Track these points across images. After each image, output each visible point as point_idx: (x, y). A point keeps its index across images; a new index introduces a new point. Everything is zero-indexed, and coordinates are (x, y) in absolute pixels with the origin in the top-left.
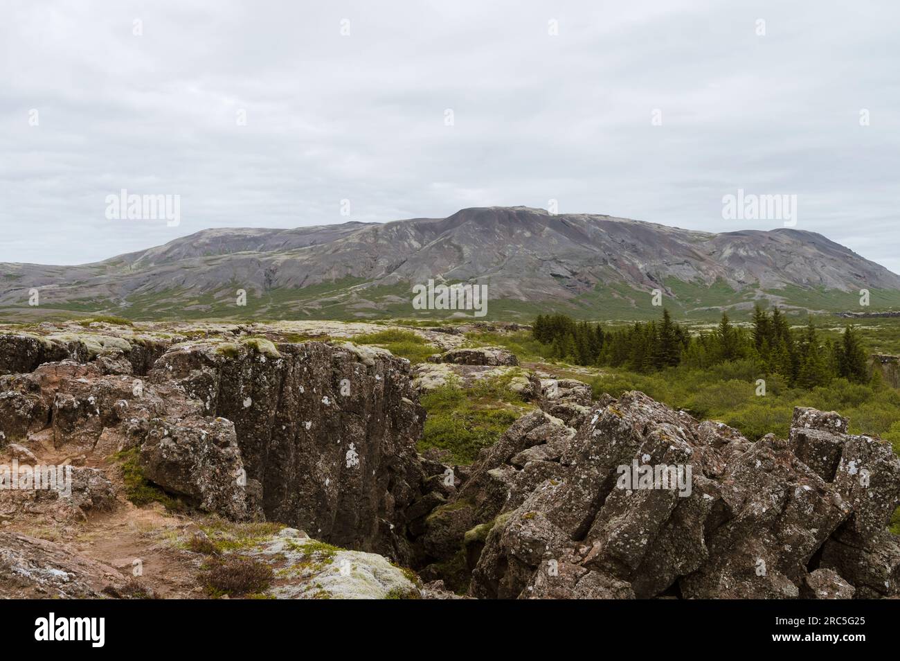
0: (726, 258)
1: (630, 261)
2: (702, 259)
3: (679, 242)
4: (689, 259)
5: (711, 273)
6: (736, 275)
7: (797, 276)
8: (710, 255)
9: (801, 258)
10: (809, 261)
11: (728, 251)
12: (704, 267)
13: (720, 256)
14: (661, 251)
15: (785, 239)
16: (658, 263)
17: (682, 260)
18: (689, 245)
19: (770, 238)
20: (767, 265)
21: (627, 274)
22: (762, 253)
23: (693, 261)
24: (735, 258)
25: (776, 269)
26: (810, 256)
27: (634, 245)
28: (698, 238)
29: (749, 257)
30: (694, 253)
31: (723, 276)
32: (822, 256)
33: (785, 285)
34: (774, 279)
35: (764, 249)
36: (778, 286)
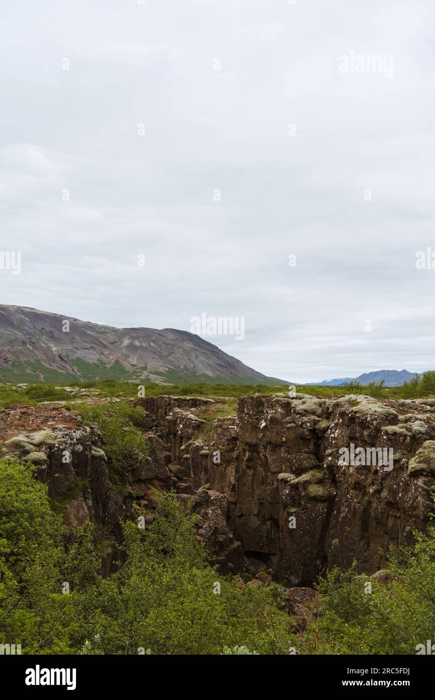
0: (124, 347)
1: (46, 344)
2: (105, 347)
3: (89, 332)
4: (95, 346)
5: (111, 357)
6: (130, 360)
7: (177, 363)
8: (112, 344)
9: (181, 350)
10: (186, 352)
11: (126, 342)
12: (106, 353)
13: (121, 344)
14: (73, 338)
15: (171, 336)
16: (70, 347)
17: (89, 346)
18: (96, 335)
19: (159, 334)
20: (155, 353)
21: (42, 355)
22: (152, 344)
23: (98, 348)
24: (131, 347)
25: (162, 357)
26: (188, 349)
27: (51, 332)
28: (104, 330)
29: (142, 347)
30: (100, 341)
31: (120, 360)
32: (196, 350)
33: (167, 369)
34: (159, 364)
35: (154, 341)
36: (161, 369)
